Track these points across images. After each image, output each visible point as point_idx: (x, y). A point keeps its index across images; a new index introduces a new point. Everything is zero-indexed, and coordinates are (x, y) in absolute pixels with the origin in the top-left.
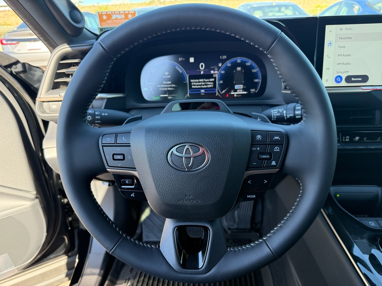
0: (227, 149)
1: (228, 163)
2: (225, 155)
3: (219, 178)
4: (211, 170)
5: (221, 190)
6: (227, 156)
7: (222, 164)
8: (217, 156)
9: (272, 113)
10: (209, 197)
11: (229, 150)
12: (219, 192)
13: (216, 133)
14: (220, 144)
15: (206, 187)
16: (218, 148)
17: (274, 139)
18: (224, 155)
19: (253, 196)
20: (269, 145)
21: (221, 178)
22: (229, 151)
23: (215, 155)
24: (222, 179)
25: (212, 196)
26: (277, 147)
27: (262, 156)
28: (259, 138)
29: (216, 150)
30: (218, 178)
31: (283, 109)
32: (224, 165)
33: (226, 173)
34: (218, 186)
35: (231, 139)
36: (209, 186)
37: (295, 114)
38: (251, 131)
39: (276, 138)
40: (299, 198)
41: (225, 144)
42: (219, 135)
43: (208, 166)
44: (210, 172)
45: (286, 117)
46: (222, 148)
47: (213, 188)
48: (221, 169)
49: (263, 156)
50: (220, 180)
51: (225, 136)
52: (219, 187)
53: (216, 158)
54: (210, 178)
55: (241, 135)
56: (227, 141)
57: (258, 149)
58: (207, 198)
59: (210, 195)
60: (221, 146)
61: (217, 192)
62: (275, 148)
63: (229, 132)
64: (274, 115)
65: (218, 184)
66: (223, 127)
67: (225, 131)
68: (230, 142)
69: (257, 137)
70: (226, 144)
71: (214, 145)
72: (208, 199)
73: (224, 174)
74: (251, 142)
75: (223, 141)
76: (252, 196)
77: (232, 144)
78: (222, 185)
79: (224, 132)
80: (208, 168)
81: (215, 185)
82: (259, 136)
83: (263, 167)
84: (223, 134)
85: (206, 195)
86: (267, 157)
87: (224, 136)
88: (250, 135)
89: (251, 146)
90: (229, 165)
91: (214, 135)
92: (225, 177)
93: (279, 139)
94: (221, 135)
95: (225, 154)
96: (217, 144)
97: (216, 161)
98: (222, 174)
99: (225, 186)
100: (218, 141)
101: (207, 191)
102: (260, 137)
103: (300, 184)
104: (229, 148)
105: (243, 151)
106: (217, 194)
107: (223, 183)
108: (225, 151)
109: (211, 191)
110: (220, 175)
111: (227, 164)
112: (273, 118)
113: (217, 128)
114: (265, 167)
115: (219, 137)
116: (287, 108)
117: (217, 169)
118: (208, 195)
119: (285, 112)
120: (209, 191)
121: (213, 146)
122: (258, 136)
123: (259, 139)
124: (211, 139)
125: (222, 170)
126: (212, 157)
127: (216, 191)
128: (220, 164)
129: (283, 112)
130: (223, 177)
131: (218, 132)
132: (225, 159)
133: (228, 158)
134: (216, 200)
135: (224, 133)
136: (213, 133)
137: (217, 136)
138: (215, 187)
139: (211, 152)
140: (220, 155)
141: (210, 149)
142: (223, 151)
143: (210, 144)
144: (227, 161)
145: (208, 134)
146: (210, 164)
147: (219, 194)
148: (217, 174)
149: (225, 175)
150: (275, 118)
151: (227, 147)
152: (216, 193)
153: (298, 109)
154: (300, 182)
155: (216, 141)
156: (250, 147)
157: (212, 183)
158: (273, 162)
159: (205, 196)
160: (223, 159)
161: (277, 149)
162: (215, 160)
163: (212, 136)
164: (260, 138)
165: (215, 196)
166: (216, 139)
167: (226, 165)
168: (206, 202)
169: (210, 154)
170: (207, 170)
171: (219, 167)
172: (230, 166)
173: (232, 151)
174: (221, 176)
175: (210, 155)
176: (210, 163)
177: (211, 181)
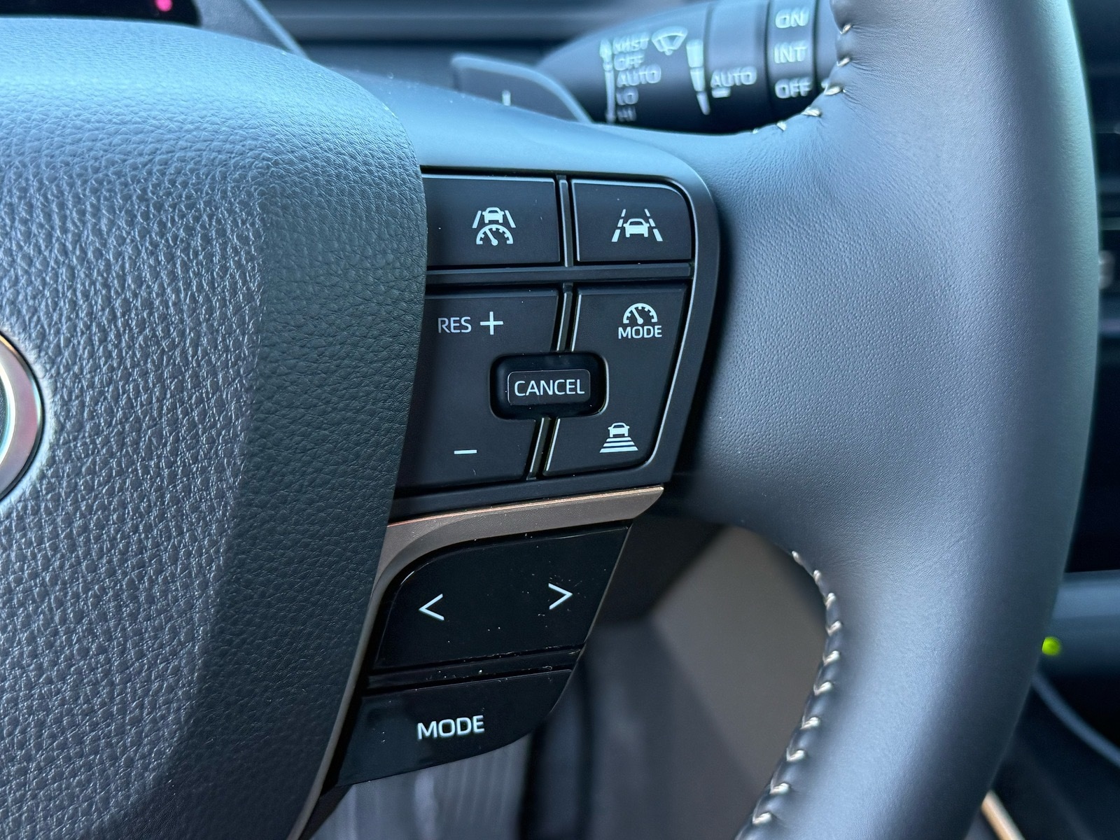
0: (213, 331)
1: (229, 454)
2: (197, 385)
3: (151, 600)
4: (69, 521)
5: (168, 702)
6: (216, 387)
7: (170, 465)
8: (116, 398)
9: (608, 67)
10: (59, 777)
11: (230, 332)
12: (154, 721)
13: (100, 182)
14: (139, 281)
15: (30, 686)
16: (126, 324)
17: (615, 238)
18: (181, 388)
19: (464, 726)
20: (577, 286)
21: (165, 593)
22: (227, 349)
23: (92, 385)
24: (176, 600)
25: (89, 767)
26: (640, 306)
27: (523, 388)
28: (497, 234)
29: (103, 340)
30: (134, 598)
31: (682, 35)
32: (187, 472)
33: (213, 543)
34: (140, 672)
35: (244, 240)
36: (49, 681)
37: (774, 70)
38: (425, 169)
39: (631, 230)
40: (818, 709)
41: (188, 286)
42: (127, 198)
43: (36, 494)
44: (55, 548)
45: (708, 89)
46: (164, 317)
47: (96, 693)
48: (161, 517)
49: (533, 388)
50: (159, 613)
51: (189, 207)
52: (148, 680)
53: (110, 413)
54: (60, 603)
55: (341, 202)
56: (210, 257)
57: (492, 323)
58: (43, 785)
59: (68, 759)
60: (148, 304)
61: (137, 721)
62: (627, 314)
63: (224, 178)
64: (624, 80)
65: (141, 655)
66: (170, 131)
67: (183, 160)
68: (239, 265)
69: (482, 224)
70: (200, 286)
71: (86, 295)
72: (50, 799)
73: (188, 554)
74: (429, 268)
75: (171, 258)
76: (456, 727)
77: (253, 287)
78: (174, 653)
79: (178, 172)
80: (36, 512)
81: (108, 661)
82: (493, 215)
83: (540, 475)
84: (169, 194)
85: (29, 758)
86: (562, 387)
87: (174, 206)
88: (421, 208)
89: (427, 304)
90: (235, 475)
91: (78, 200)
92: (205, 586)
93: (659, 238)
94: (143, 198)
95: (195, 376)
96: (106, 285)
97: (106, 442)
98: (174, 560)
99: (206, 665)
100: (119, 255)
101: (41, 725)
102: (506, 223)
103: (821, 600)
104: (224, 316)
105: (355, 345)
106: (138, 742)
107: (191, 637)
108: (196, 344)
109: (73, 724)
110: (159, 572)
111: (220, 470)
112: (618, 107)
113: (110, 135)
114: (553, 476)
115: (131, 223)
116: (716, 21)
117: (122, 520)
118: (50, 761)
119: (695, 54)
120: (58, 720)
121: (74, 304)
122: (488, 217)
123: (495, 242)
124: (49, 236)
125: (167, 527)
126: (66, 404)
127: (123, 711)
128: (146, 470)
129: (681, 53)
130: (186, 587)
131: (119, 174)
132: (193, 425)
133: (221, 405)
134: (128, 797)
135: (173, 182)
136: (72, 185)
137: (111, 209)
138: (112, 684)
139: (53, 362)
140: (146, 389)
141: (43, 336)
142: (173, 346)
143: (44, 283)
144: (212, 442)
145: (24, 190)
146: (56, 475)
147: (153, 744)
148: (123, 561)
149: (200, 565)
150: (626, 106)
151: (210, 311)
152: (121, 732)
153: (791, 28)
154: (820, 584)
155: (99, 254)
156: (419, 308)
157: (84, 652)
158: (613, 431)
159: (24, 771)
160: (174, 423)
161: (640, 321)
162: (97, 431)
163: (62, 206)
164: (502, 229)
165: (114, 758)
166: (97, 232)
167: (204, 471)
168: (31, 819)
169: (45, 383)
170: (23, 529)
171: (141, 498)
172: (244, 485)
173: (253, 345)
174: (166, 581)
175: (47, 393)
176: (52, 461)
177: (69, 632)
